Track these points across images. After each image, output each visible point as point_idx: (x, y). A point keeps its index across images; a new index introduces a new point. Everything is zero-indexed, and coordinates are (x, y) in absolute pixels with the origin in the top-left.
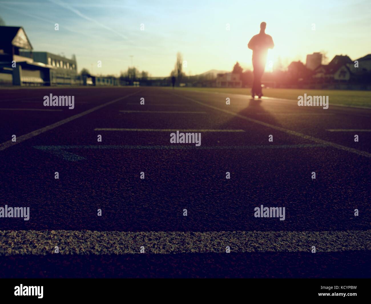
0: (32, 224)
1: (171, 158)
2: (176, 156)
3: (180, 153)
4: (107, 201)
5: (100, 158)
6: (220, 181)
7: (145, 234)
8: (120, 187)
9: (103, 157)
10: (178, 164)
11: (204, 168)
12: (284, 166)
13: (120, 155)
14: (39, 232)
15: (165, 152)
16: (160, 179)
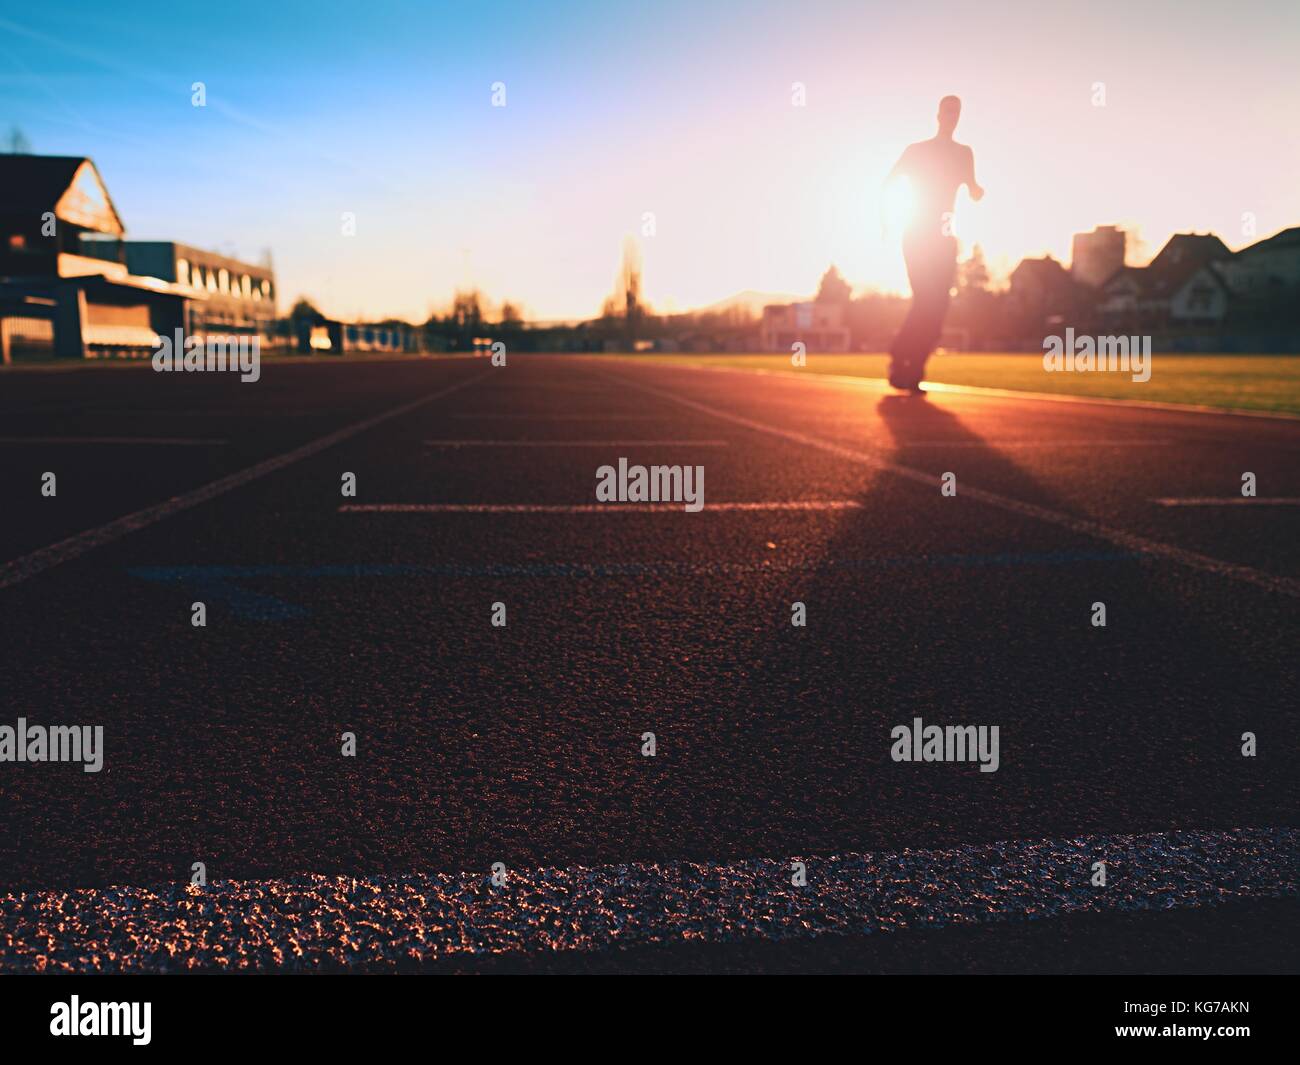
0: (121, 861)
1: (605, 606)
2: (625, 599)
3: (637, 591)
4: (382, 764)
5: (359, 611)
6: (778, 681)
7: (519, 878)
8: (430, 711)
9: (368, 605)
10: (632, 626)
11: (721, 638)
12: (1004, 627)
13: (429, 599)
14: (145, 891)
15: (585, 586)
16: (571, 681)
